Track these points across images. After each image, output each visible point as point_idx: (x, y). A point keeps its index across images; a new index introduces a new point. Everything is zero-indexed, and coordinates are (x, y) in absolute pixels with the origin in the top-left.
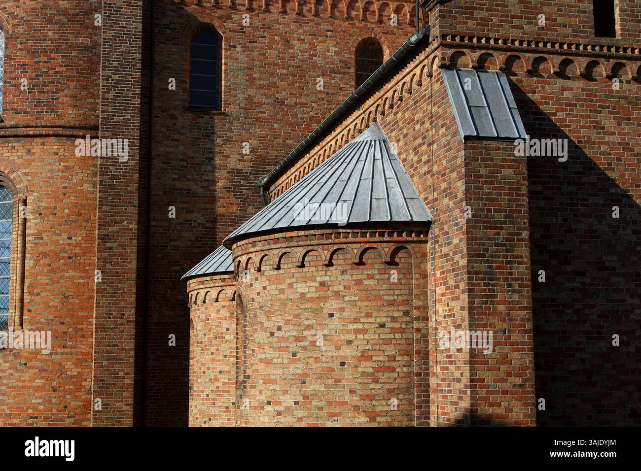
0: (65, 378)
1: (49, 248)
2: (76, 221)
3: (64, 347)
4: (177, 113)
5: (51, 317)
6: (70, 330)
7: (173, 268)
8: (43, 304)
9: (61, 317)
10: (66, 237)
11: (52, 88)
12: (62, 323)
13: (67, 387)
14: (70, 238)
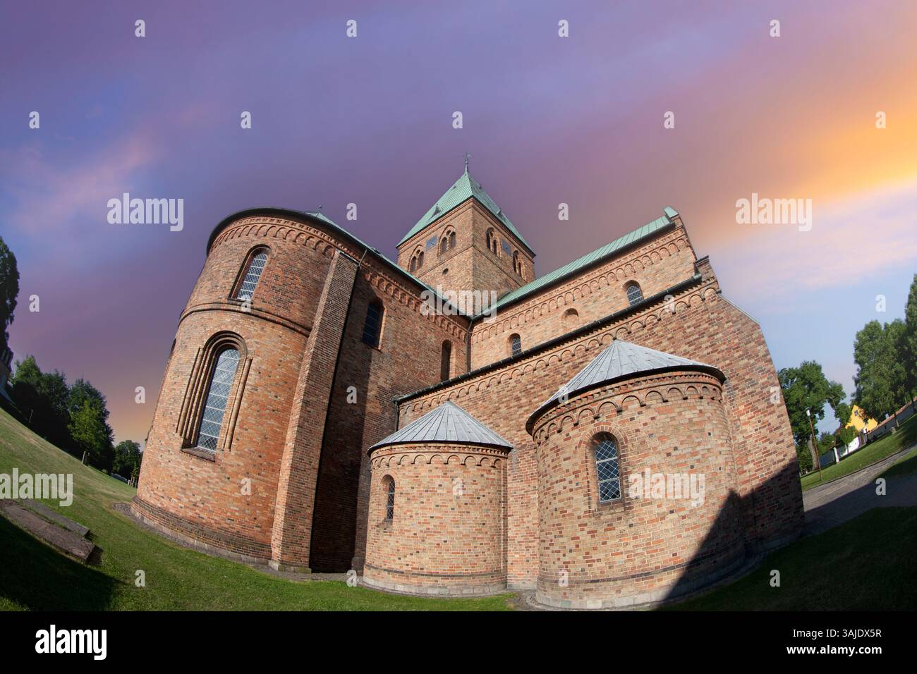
0: (257, 498)
1: (260, 398)
2: (283, 386)
3: (259, 474)
4: (356, 340)
5: (253, 449)
6: (265, 463)
7: (339, 439)
8: (248, 437)
9: (260, 452)
10: (274, 395)
11: (290, 295)
12: (260, 456)
13: (257, 504)
14: (276, 397)
